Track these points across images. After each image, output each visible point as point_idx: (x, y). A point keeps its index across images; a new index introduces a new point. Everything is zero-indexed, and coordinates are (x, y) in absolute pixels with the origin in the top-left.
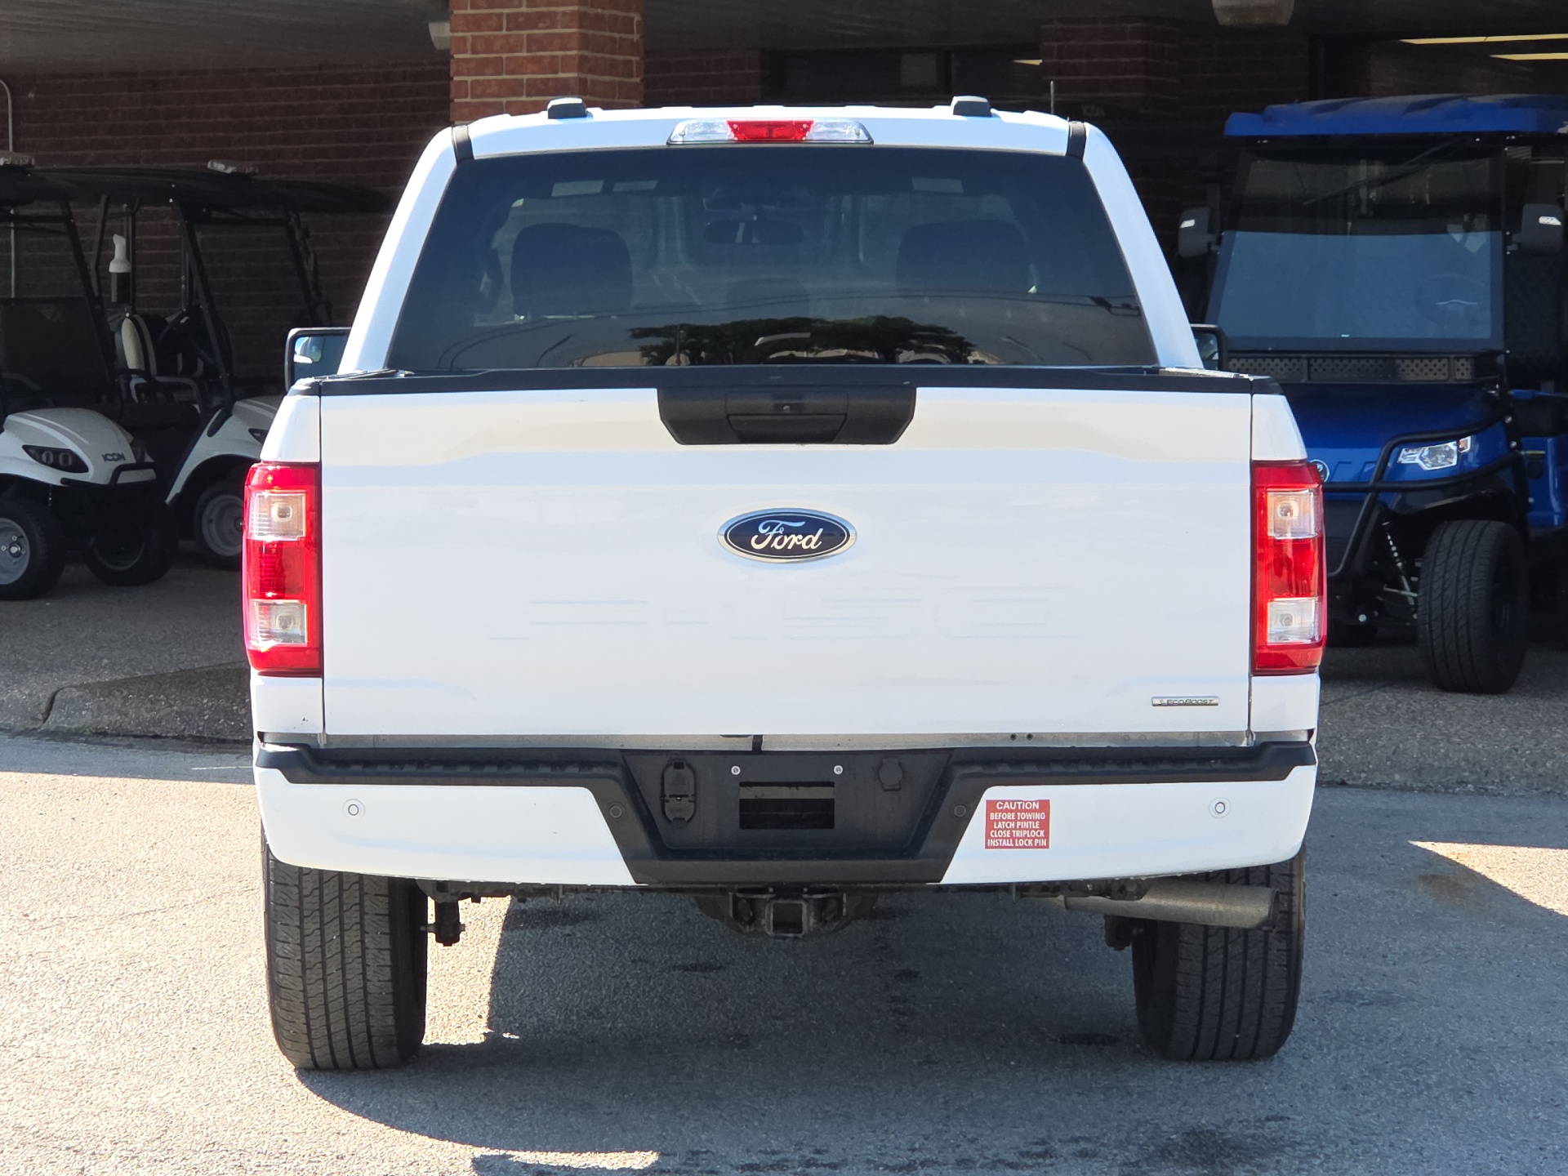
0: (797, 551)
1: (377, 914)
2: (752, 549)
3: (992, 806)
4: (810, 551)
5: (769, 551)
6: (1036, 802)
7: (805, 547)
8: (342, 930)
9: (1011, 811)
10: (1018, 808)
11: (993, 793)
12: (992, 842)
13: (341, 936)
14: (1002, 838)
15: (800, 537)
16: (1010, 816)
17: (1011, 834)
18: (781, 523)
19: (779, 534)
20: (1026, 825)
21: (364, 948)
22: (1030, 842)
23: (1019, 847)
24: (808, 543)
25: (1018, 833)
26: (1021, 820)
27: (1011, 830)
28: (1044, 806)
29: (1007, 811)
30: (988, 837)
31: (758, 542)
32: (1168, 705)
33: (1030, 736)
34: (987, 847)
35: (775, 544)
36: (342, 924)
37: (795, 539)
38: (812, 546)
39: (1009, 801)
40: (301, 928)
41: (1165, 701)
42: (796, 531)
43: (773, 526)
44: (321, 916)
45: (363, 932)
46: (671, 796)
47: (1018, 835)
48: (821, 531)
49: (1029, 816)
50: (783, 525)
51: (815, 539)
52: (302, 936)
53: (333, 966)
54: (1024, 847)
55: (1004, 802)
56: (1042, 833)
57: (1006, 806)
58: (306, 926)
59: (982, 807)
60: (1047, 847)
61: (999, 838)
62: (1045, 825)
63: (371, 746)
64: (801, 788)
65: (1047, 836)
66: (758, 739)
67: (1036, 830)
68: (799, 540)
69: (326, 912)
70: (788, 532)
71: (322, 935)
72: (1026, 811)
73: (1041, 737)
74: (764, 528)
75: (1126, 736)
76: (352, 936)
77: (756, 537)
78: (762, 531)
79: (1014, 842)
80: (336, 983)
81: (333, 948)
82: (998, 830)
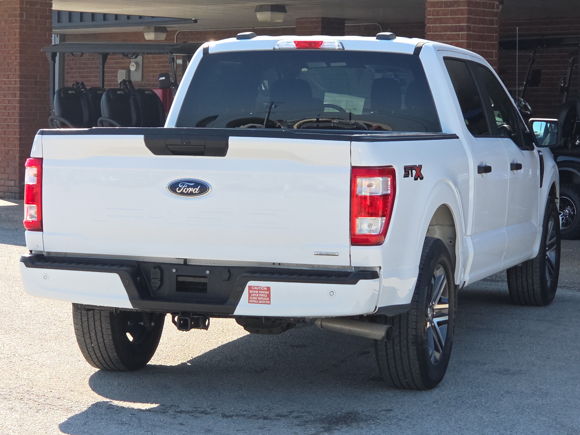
0: (191, 194)
1: (105, 316)
2: (177, 192)
3: (250, 288)
4: (196, 194)
5: (182, 193)
6: (265, 287)
7: (194, 192)
8: (94, 321)
9: (257, 290)
10: (259, 289)
11: (251, 283)
12: (251, 301)
13: (94, 323)
14: (254, 300)
15: (192, 189)
16: (257, 292)
17: (257, 298)
18: (187, 183)
19: (185, 188)
20: (262, 295)
21: (102, 328)
22: (264, 302)
23: (260, 303)
24: (195, 190)
25: (260, 298)
26: (260, 294)
27: (257, 297)
28: (269, 289)
29: (255, 290)
30: (249, 299)
31: (179, 190)
32: (320, 255)
33: (280, 264)
34: (249, 303)
35: (184, 191)
36: (94, 319)
37: (191, 189)
38: (196, 192)
39: (256, 287)
40: (81, 319)
41: (319, 253)
42: (191, 187)
43: (184, 184)
44: (88, 316)
45: (101, 322)
46: (153, 278)
47: (260, 299)
48: (199, 187)
49: (263, 292)
50: (187, 184)
51: (197, 190)
52: (82, 323)
53: (93, 334)
54: (262, 303)
55: (254, 286)
56: (268, 299)
57: (255, 288)
58: (83, 319)
59: (247, 289)
60: (270, 304)
61: (253, 300)
62: (269, 296)
63: (64, 256)
64: (197, 278)
65: (270, 300)
66: (185, 260)
67: (266, 297)
68: (192, 190)
69: (89, 315)
70: (189, 187)
71: (88, 322)
72: (262, 290)
73: (284, 264)
74: (181, 185)
75: (313, 266)
76: (98, 323)
77: (178, 188)
78: (180, 186)
79: (258, 302)
80: (94, 340)
81: (92, 327)
82: (253, 297)
